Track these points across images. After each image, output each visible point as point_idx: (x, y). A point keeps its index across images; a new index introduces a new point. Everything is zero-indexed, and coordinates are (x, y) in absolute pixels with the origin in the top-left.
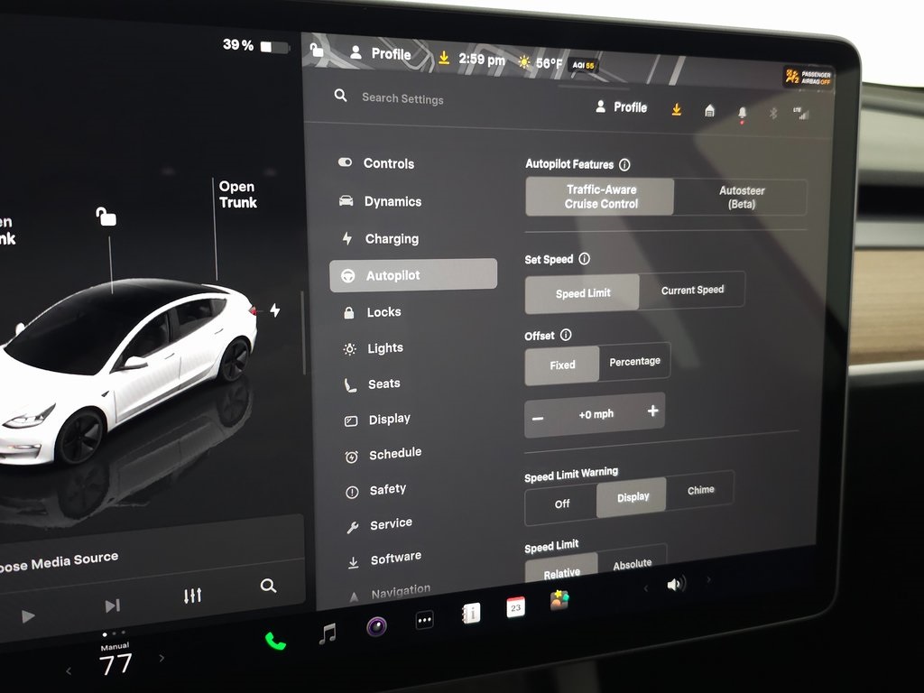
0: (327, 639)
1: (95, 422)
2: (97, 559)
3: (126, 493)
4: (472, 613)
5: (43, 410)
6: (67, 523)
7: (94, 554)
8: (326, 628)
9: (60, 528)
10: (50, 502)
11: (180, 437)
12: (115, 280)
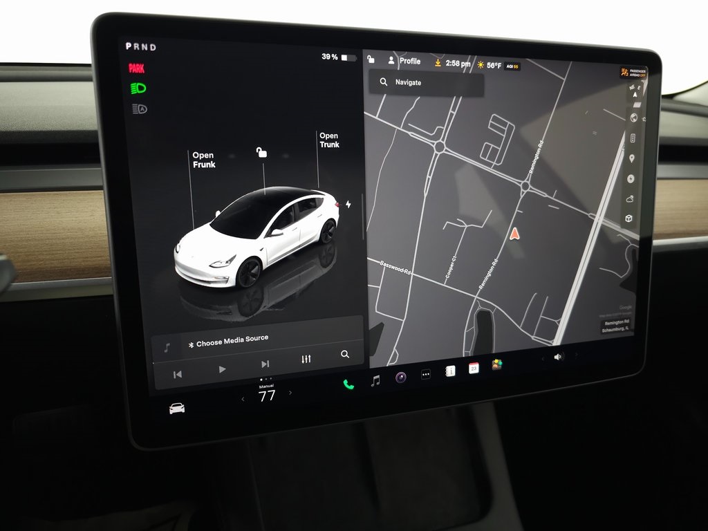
0: (375, 383)
1: (257, 264)
2: (257, 339)
3: (273, 303)
4: (451, 371)
5: (230, 258)
6: (242, 319)
7: (256, 336)
8: (375, 378)
9: (239, 322)
10: (233, 307)
11: (300, 273)
12: (266, 187)
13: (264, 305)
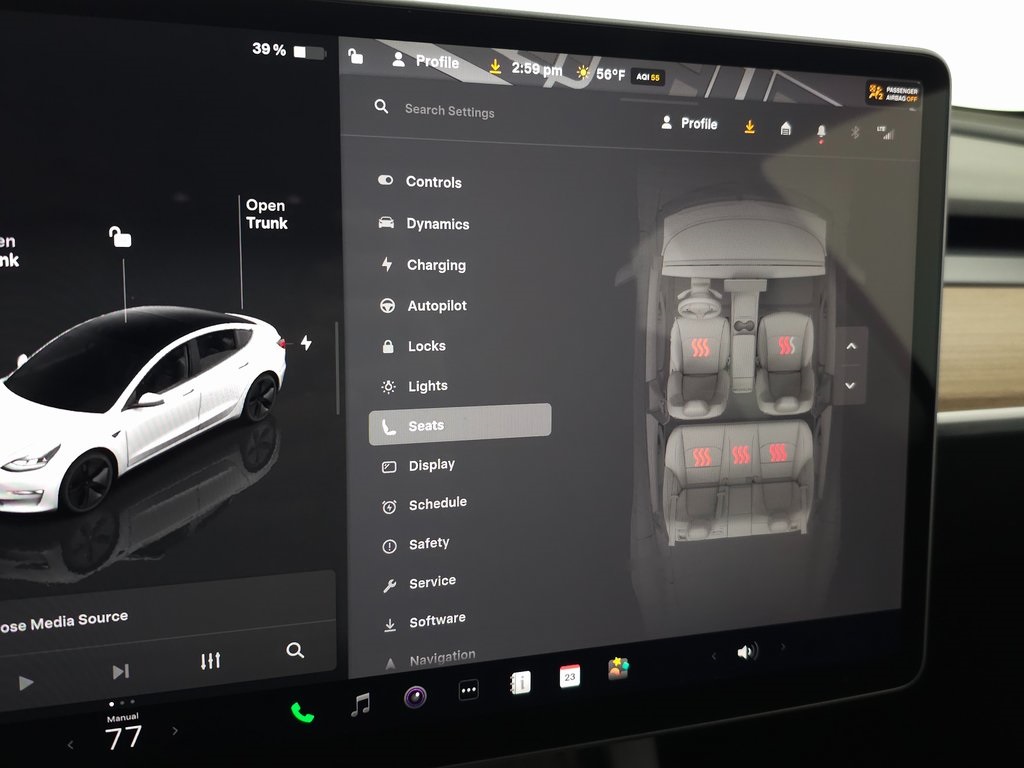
0: (360, 711)
1: (104, 466)
2: (105, 619)
3: (139, 545)
4: (520, 683)
5: (46, 452)
6: (70, 578)
7: (101, 613)
8: (359, 698)
9: (63, 585)
10: (52, 554)
11: (199, 482)
12: (128, 307)
13: (118, 549)
